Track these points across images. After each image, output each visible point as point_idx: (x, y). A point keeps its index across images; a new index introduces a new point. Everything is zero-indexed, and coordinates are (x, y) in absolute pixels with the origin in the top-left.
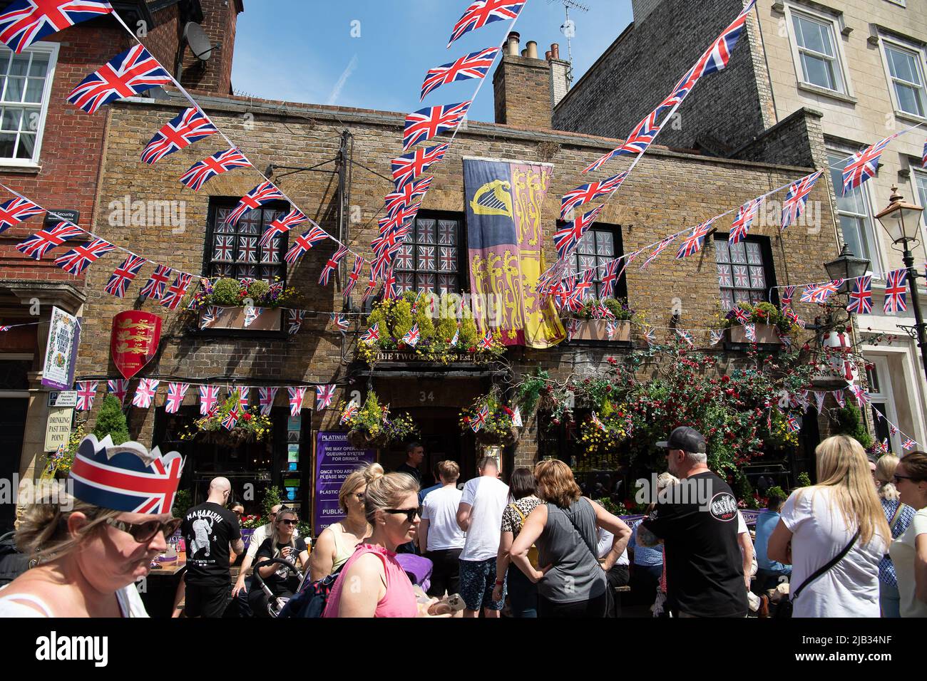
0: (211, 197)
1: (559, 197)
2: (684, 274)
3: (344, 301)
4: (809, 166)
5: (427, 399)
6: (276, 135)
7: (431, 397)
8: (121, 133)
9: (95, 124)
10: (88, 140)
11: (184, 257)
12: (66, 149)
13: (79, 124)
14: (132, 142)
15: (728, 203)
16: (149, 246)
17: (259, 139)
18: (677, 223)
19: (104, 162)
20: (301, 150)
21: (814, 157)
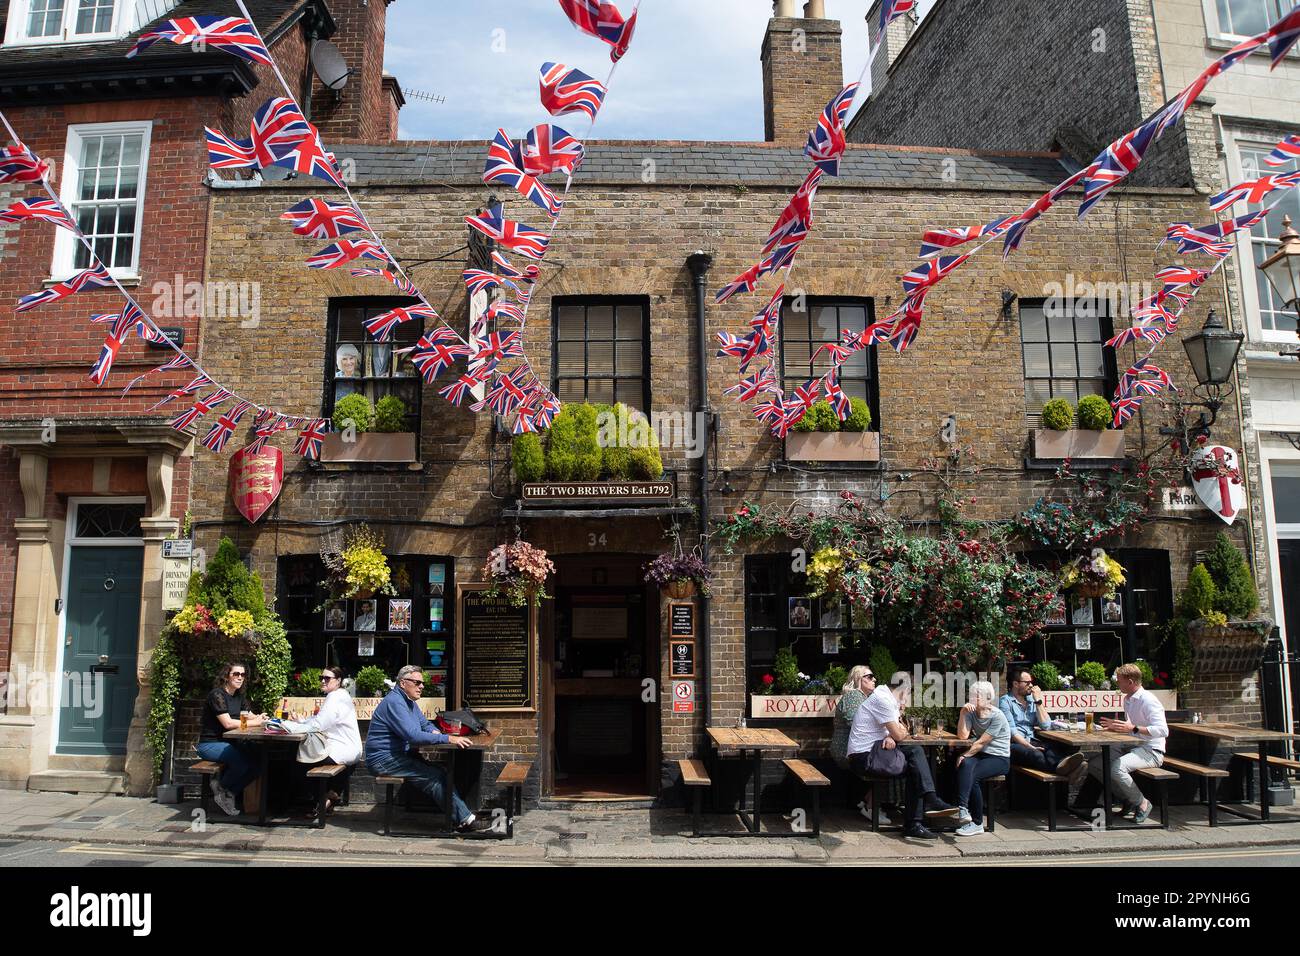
0: (330, 299)
2: (968, 363)
3: (492, 422)
4: (1186, 185)
5: (598, 544)
6: (405, 212)
7: (603, 540)
8: (225, 227)
9: (196, 220)
10: (189, 240)
11: (302, 375)
12: (165, 254)
13: (178, 220)
14: (237, 238)
15: (1044, 252)
16: (263, 364)
17: (386, 219)
18: (961, 287)
19: (208, 265)
20: (436, 228)
21: (1195, 170)
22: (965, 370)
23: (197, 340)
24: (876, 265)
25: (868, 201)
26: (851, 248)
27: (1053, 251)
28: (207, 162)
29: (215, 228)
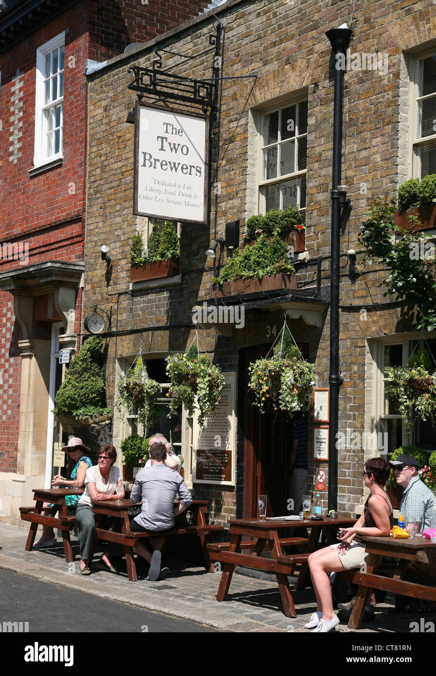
5: (271, 335)
7: (274, 331)
8: (95, 105)
9: (82, 104)
10: (80, 121)
12: (72, 135)
14: (100, 112)
16: (111, 211)
19: (88, 138)
23: (84, 199)
28: (87, 55)
29: (90, 108)
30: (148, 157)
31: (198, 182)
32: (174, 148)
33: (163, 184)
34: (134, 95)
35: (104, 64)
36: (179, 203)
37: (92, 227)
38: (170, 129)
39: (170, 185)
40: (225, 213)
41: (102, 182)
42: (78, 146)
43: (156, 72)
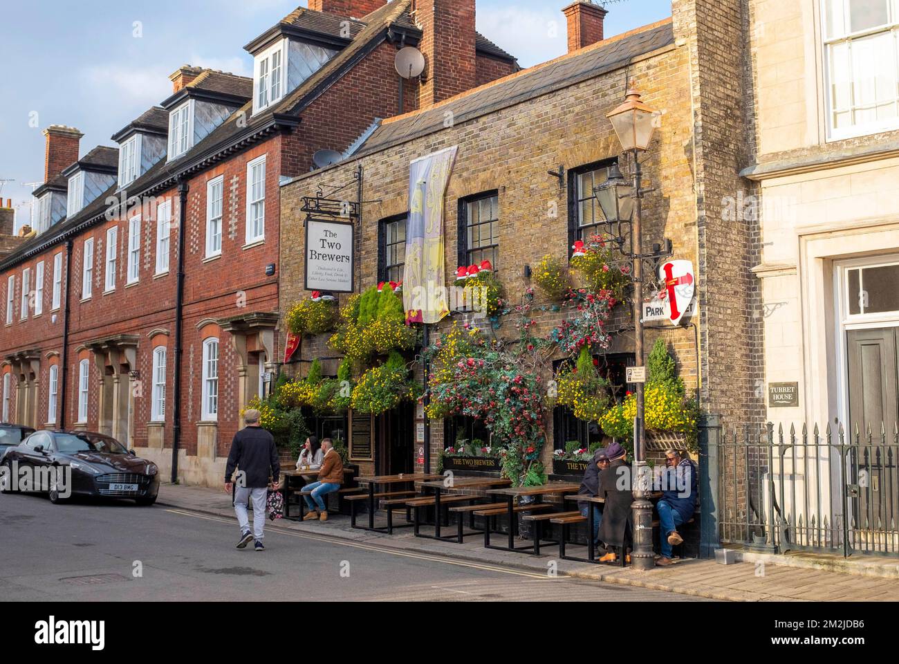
1: (460, 176)
2: (539, 225)
8: (285, 206)
9: (278, 204)
10: (276, 216)
12: (271, 224)
14: (288, 211)
15: (583, 129)
19: (281, 228)
22: (538, 231)
24: (500, 165)
25: (499, 119)
26: (489, 156)
27: (588, 127)
28: (280, 172)
29: (282, 208)
30: (314, 253)
31: (347, 266)
32: (331, 246)
33: (324, 269)
34: (304, 215)
35: (291, 180)
36: (334, 281)
37: (283, 289)
38: (328, 233)
39: (329, 269)
40: (365, 285)
41: (290, 259)
42: (274, 233)
43: (318, 199)
